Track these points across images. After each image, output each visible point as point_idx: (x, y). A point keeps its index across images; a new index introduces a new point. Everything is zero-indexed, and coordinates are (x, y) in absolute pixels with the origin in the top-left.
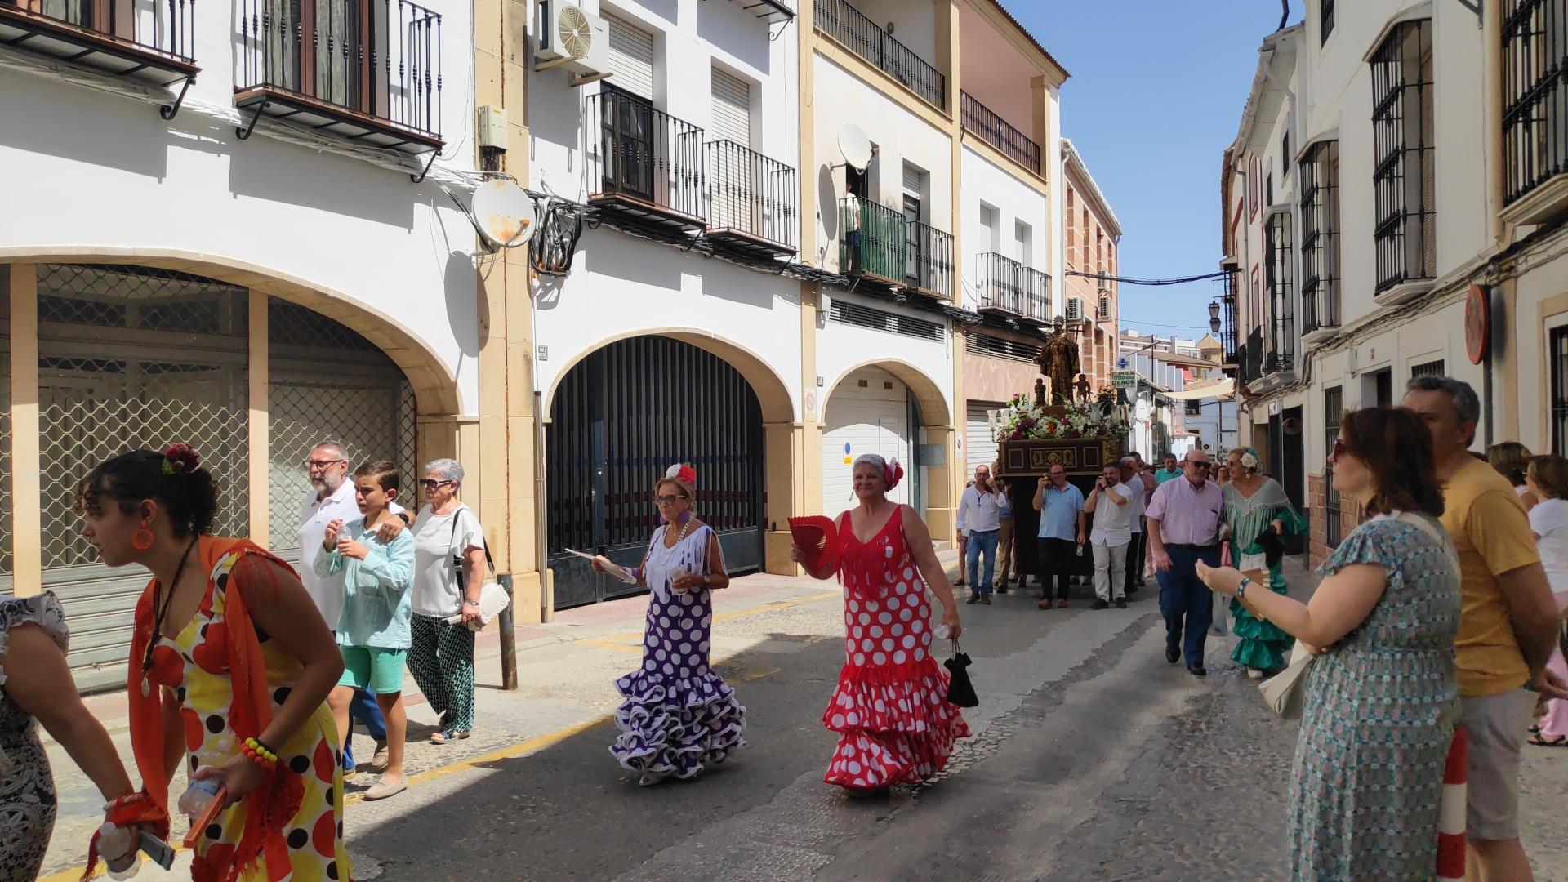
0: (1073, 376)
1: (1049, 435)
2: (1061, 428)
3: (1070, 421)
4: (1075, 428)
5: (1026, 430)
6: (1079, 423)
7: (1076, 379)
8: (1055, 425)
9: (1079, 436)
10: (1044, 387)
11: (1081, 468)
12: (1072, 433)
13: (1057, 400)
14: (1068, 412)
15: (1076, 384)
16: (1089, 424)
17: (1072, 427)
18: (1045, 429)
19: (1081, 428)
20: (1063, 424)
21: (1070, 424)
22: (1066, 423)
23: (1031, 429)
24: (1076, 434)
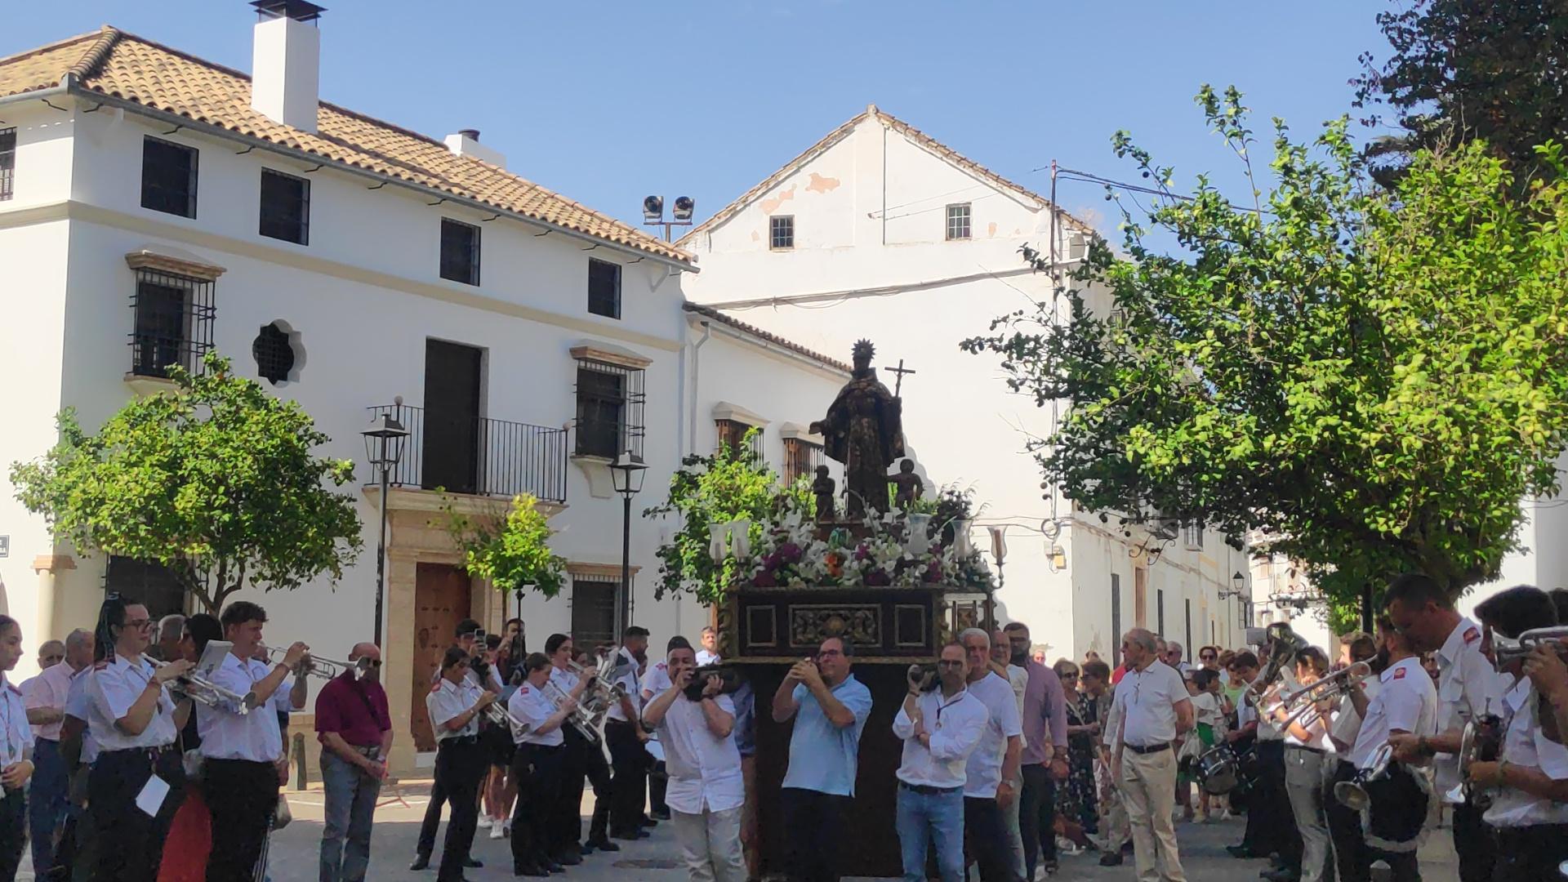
0: (890, 462)
1: (826, 580)
2: (852, 564)
3: (872, 549)
4: (880, 565)
5: (783, 567)
6: (888, 554)
7: (894, 469)
8: (841, 559)
9: (886, 581)
10: (832, 483)
11: (888, 650)
12: (872, 575)
13: (854, 506)
14: (869, 532)
15: (894, 479)
16: (909, 557)
17: (874, 563)
18: (821, 564)
19: (890, 566)
20: (859, 558)
21: (870, 557)
22: (864, 554)
23: (792, 566)
24: (880, 577)
